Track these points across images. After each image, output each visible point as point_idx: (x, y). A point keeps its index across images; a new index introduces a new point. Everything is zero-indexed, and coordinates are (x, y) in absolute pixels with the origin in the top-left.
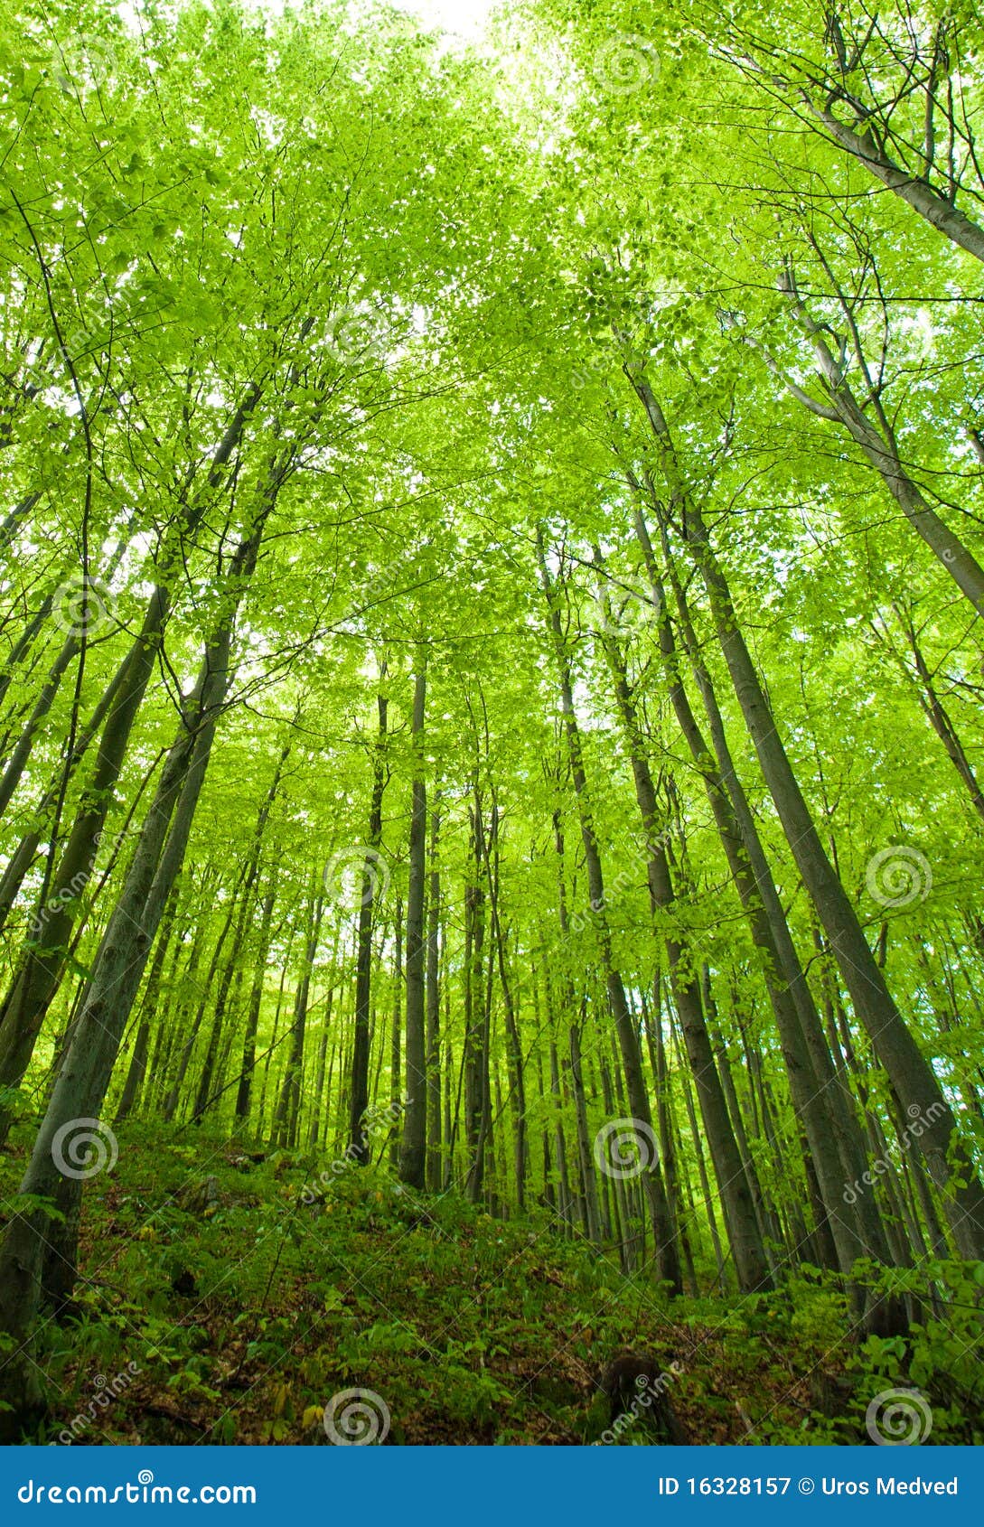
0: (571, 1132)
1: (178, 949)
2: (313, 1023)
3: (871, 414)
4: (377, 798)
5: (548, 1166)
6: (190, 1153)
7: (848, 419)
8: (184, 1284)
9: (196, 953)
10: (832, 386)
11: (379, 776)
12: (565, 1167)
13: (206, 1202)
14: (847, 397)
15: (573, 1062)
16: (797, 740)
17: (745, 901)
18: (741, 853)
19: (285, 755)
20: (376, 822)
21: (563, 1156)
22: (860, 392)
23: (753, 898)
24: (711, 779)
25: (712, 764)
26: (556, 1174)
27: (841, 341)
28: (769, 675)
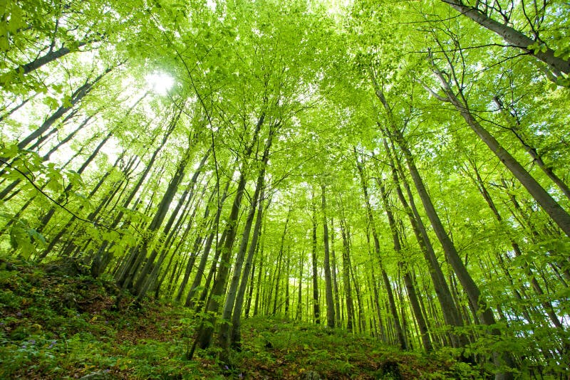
0: (377, 319)
1: (265, 276)
2: (303, 294)
3: (460, 98)
4: (315, 231)
5: (371, 327)
6: (271, 321)
7: (452, 100)
8: (269, 345)
9: (270, 276)
10: (446, 90)
11: (314, 225)
12: (376, 327)
13: (275, 330)
14: (451, 93)
15: (376, 301)
16: (438, 203)
17: (422, 248)
18: (420, 235)
19: (287, 221)
20: (315, 237)
21: (375, 325)
22: (456, 91)
23: (424, 247)
24: (410, 215)
25: (410, 210)
26: (374, 329)
27: (449, 76)
28: (428, 185)
